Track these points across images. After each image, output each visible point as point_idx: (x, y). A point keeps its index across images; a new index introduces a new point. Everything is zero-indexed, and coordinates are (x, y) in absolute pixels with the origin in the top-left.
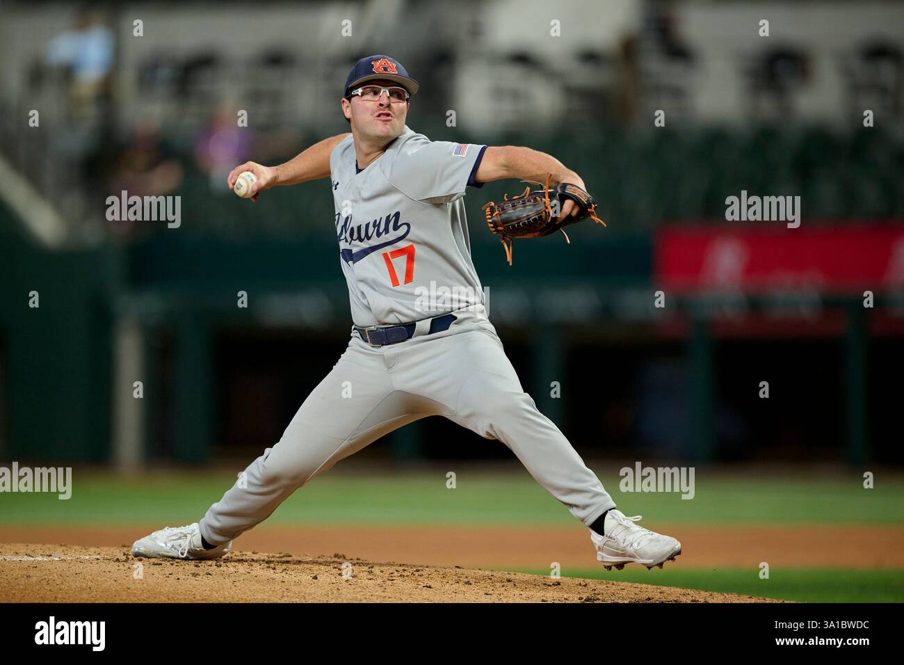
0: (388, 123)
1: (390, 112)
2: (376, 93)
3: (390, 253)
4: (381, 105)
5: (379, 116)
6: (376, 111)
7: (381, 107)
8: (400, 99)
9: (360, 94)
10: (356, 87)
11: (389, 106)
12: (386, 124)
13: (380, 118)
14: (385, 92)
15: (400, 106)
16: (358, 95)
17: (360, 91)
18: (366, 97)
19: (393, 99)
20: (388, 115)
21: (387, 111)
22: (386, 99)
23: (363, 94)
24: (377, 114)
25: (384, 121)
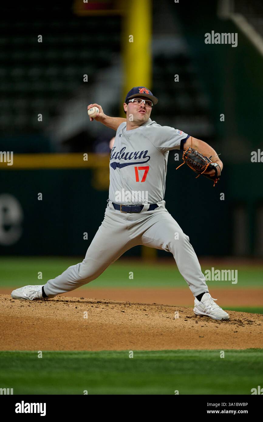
0: (144, 115)
1: (145, 110)
2: (139, 102)
3: (139, 167)
4: (141, 107)
5: (140, 111)
6: (139, 109)
7: (142, 108)
8: (149, 106)
9: (133, 102)
10: (132, 98)
11: (145, 108)
12: (142, 115)
13: (140, 112)
14: (143, 101)
15: (149, 109)
16: (132, 102)
17: (133, 100)
18: (135, 103)
19: (147, 106)
20: (144, 111)
21: (143, 110)
22: (144, 105)
23: (134, 102)
24: (139, 110)
25: (142, 113)
